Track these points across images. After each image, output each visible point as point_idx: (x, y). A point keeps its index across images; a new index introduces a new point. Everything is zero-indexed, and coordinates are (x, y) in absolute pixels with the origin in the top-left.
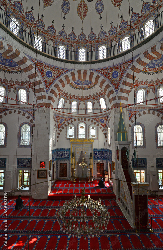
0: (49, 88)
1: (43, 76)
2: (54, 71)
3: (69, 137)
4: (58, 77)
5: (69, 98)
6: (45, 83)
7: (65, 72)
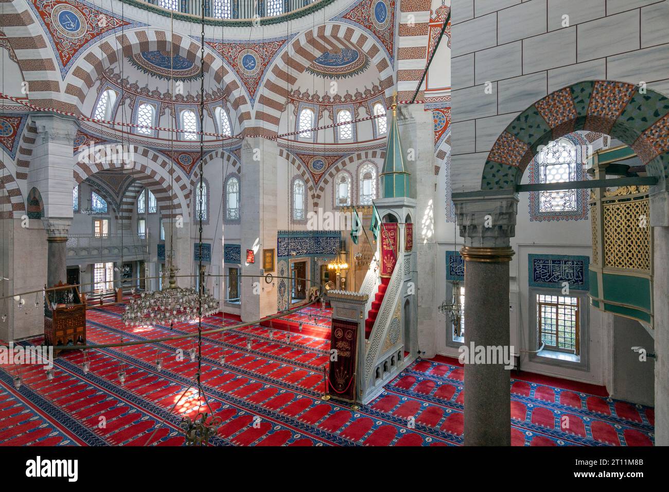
0: (254, 93)
1: (237, 72)
2: (256, 52)
3: (340, 203)
4: (268, 63)
5: (326, 106)
6: (245, 84)
7: (281, 45)
